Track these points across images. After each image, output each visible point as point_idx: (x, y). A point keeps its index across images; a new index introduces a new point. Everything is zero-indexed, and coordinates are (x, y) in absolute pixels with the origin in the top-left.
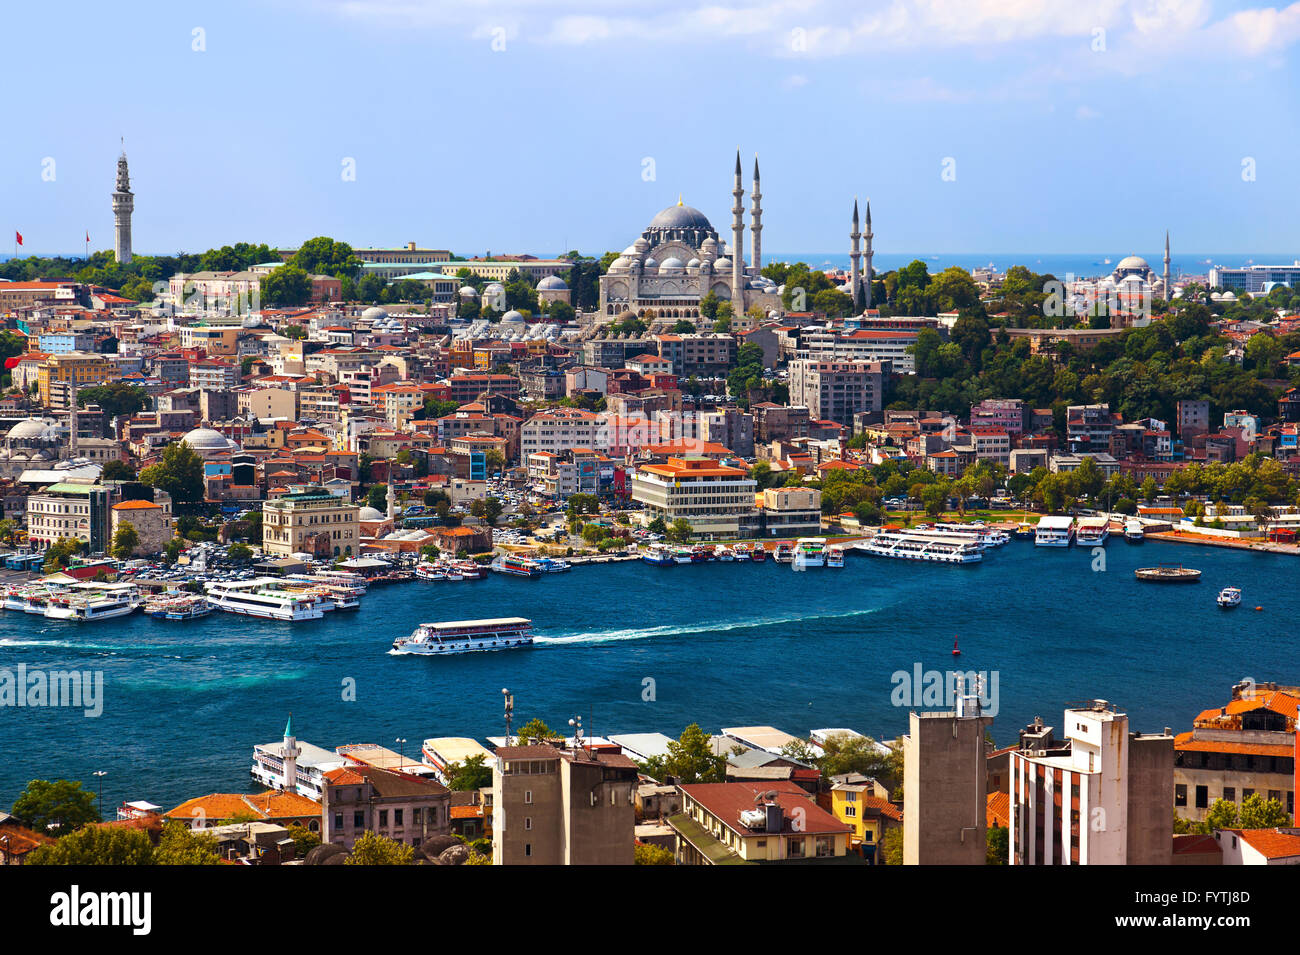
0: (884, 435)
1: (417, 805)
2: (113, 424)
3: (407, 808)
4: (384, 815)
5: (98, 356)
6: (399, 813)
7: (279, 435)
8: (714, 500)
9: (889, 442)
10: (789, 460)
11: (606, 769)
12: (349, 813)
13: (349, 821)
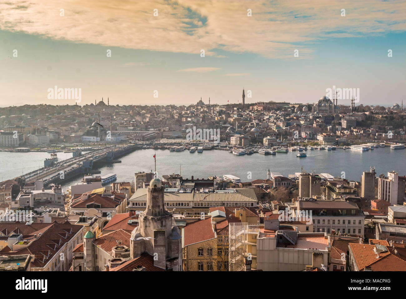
0: (356, 130)
1: (287, 182)
2: (242, 127)
3: (286, 182)
4: (283, 183)
5: (240, 118)
6: (285, 183)
7: (266, 129)
8: (329, 140)
9: (357, 131)
10: (341, 134)
11: (317, 178)
12: (278, 183)
13: (278, 184)
